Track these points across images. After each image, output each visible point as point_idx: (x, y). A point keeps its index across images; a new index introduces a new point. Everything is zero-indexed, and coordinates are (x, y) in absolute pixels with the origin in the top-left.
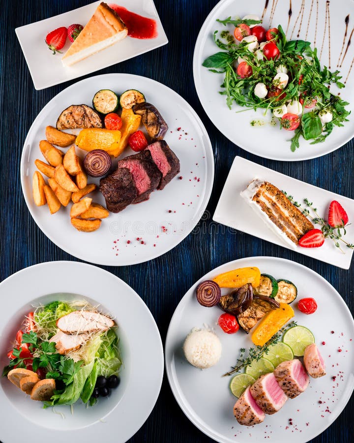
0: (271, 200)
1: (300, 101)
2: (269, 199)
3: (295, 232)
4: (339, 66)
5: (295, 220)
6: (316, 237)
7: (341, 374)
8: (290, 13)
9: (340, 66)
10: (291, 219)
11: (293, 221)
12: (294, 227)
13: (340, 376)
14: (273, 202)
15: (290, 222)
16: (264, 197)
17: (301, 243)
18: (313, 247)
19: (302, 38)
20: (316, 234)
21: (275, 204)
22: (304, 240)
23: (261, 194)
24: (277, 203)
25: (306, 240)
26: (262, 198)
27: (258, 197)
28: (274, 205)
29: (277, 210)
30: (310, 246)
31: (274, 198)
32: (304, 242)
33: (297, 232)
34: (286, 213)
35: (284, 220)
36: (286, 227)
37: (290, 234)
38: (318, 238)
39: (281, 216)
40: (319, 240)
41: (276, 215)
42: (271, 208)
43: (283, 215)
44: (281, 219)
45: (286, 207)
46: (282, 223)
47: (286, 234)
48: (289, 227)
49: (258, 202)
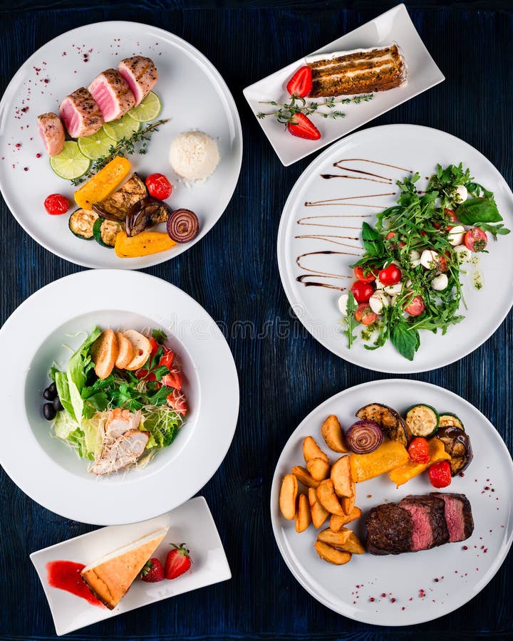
0: (379, 66)
1: (449, 231)
2: (380, 64)
3: (322, 71)
4: (389, 182)
6: (301, 88)
9: (390, 180)
10: (340, 76)
11: (335, 77)
12: (329, 75)
14: (375, 66)
15: (338, 73)
16: (388, 61)
17: (306, 69)
18: (292, 78)
20: (304, 89)
21: (371, 68)
22: (307, 73)
24: (370, 70)
26: (388, 57)
27: (392, 54)
28: (371, 66)
29: (361, 66)
31: (377, 70)
33: (321, 74)
34: (351, 74)
35: (345, 67)
36: (337, 65)
37: (325, 65)
38: (298, 89)
39: (352, 66)
40: (296, 88)
41: (357, 62)
42: (371, 60)
43: (352, 69)
44: (350, 65)
45: (358, 78)
46: (344, 63)
47: (329, 61)
48: (333, 69)
49: (387, 50)
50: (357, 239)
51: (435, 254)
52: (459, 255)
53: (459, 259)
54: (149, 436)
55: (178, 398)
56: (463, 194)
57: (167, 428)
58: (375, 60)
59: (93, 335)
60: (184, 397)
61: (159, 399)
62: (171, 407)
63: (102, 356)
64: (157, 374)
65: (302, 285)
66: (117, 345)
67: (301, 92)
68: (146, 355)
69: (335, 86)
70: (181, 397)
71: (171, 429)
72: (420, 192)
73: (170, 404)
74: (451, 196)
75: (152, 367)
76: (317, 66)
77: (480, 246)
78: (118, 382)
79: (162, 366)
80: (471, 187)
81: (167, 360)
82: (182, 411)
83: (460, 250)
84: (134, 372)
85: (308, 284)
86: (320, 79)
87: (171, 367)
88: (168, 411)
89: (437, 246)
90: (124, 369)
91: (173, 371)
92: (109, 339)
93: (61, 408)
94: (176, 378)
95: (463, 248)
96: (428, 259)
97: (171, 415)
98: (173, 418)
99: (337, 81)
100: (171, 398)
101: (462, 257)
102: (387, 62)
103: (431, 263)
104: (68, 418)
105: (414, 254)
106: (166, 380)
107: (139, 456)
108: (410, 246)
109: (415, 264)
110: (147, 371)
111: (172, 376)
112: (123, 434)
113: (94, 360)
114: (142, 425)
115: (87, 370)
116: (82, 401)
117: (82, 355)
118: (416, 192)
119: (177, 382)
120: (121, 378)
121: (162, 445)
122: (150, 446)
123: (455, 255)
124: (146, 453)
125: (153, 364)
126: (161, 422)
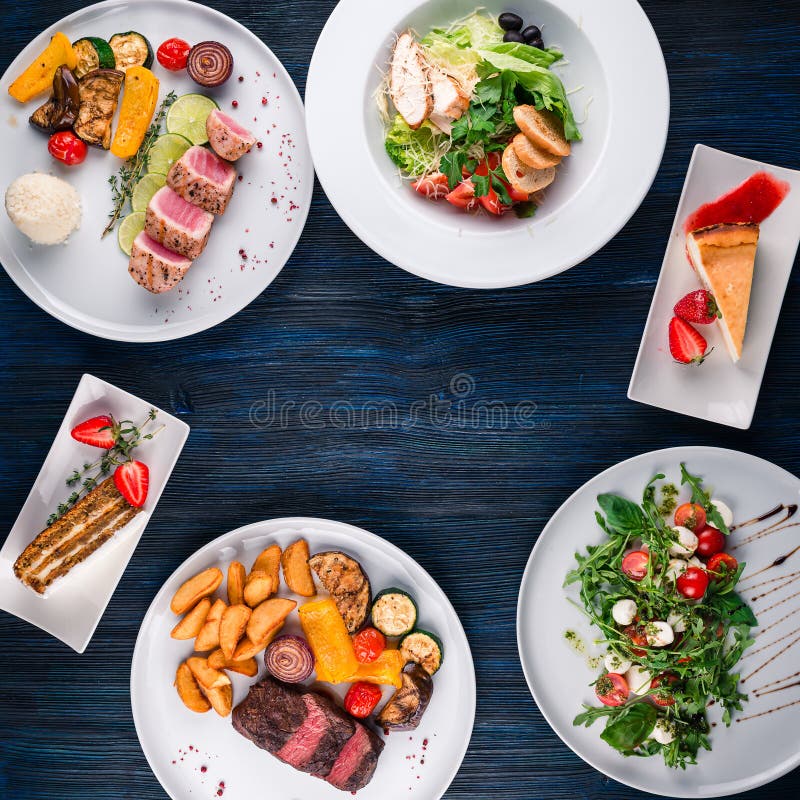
0: (48, 558)
1: (653, 681)
2: (47, 562)
3: (118, 513)
4: (757, 693)
5: (94, 513)
6: (128, 476)
7: (288, 138)
8: (780, 562)
9: (758, 696)
10: (91, 520)
11: (97, 514)
12: (107, 513)
13: (286, 142)
14: (52, 555)
15: (97, 521)
16: (40, 571)
17: (138, 502)
18: (147, 482)
19: (756, 608)
20: (124, 477)
21: (56, 550)
22: (134, 498)
23: (34, 576)
24: (56, 546)
25: (132, 495)
26: (43, 575)
27: (38, 582)
28: (58, 553)
29: (70, 546)
30: (146, 488)
31: (46, 553)
32: (137, 497)
33: (118, 508)
34: (78, 528)
35: (91, 534)
36: (104, 530)
37: (119, 521)
38: (131, 472)
39: (82, 539)
40: (134, 472)
41: (79, 548)
42: (63, 558)
43: (81, 536)
44: (88, 539)
45: (66, 529)
46: (95, 537)
47: (118, 529)
48: (106, 523)
49: (48, 582)
50: (754, 599)
51: (658, 644)
52: (621, 658)
53: (615, 653)
54: (411, 127)
55: (435, 188)
56: (660, 734)
57: (406, 154)
58: (57, 563)
59: (573, 129)
60: (433, 197)
61: (449, 165)
62: (430, 174)
63: (543, 125)
64: (483, 180)
65: (787, 503)
66: (544, 151)
67: (124, 471)
68: (512, 179)
69: (90, 505)
70: (436, 193)
71: (404, 159)
72: (712, 703)
73: (435, 176)
74: (673, 724)
75: (494, 178)
76: (129, 514)
77: (605, 684)
78: (500, 126)
79: (488, 190)
80: (655, 747)
81: (491, 202)
82: (419, 184)
83: (625, 666)
84: (501, 152)
85: (781, 508)
86: (116, 502)
87: (479, 203)
88: (427, 167)
89: (663, 655)
90: (512, 141)
91: (473, 202)
92: (557, 146)
93: (506, 40)
94: (463, 201)
95: (621, 671)
96: (663, 634)
97: (420, 168)
98: (415, 169)
99: (90, 511)
100: (440, 181)
101: (615, 659)
102: (41, 568)
103: (656, 631)
104: (491, 41)
105: (681, 627)
106: (468, 186)
107: (395, 101)
108: (692, 634)
109: (673, 618)
110: (493, 168)
111: (468, 197)
112: (432, 96)
113: (544, 112)
114: (429, 126)
115: (536, 96)
116: (503, 68)
117: (558, 100)
118: (718, 700)
119: (456, 200)
120: (503, 133)
121: (390, 137)
122: (398, 121)
123: (626, 655)
124: (392, 110)
125: (496, 181)
126: (418, 151)
